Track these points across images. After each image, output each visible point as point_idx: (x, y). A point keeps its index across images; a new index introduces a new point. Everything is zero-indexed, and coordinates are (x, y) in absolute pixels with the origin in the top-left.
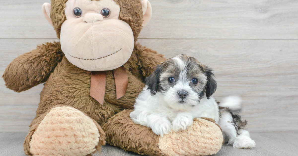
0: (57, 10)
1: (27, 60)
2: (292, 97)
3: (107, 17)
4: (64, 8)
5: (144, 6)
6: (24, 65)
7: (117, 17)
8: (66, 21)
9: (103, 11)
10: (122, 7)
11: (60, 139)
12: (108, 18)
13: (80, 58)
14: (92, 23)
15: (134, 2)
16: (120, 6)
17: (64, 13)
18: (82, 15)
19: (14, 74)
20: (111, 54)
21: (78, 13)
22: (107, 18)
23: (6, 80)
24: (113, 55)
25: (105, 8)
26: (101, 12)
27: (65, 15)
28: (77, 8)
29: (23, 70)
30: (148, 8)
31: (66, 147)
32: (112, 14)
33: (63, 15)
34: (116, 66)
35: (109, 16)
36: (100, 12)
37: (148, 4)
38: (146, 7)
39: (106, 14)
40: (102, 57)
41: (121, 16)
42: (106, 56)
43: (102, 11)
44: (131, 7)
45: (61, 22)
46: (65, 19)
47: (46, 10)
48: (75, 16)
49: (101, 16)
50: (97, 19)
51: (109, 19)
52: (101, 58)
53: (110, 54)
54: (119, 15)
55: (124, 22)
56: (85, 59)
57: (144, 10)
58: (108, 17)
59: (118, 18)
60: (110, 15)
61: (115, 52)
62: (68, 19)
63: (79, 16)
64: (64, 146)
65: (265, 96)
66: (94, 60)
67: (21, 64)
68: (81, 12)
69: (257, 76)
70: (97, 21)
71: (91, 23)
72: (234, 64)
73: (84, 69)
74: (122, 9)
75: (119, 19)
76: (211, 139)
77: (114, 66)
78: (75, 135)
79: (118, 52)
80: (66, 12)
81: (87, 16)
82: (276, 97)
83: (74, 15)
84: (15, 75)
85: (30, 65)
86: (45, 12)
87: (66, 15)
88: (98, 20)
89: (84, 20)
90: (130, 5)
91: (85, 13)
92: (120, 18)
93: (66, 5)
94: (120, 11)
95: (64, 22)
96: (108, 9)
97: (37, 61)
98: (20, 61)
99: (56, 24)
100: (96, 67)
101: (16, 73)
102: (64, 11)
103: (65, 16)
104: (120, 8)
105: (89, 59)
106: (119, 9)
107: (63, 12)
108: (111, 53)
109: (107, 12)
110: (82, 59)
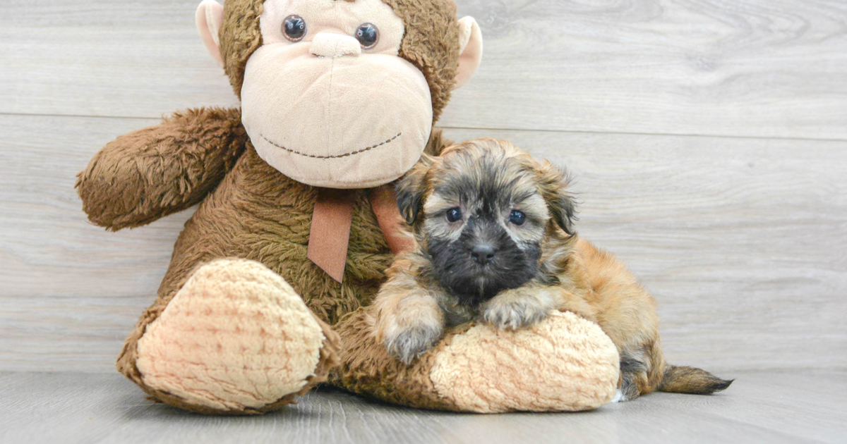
0: (240, 17)
1: (146, 147)
2: (781, 283)
3: (369, 47)
4: (259, 16)
5: (462, 32)
6: (137, 159)
7: (395, 49)
8: (260, 49)
9: (361, 32)
10: (411, 25)
11: (222, 338)
12: (371, 50)
13: (291, 151)
14: (333, 58)
15: (440, 17)
16: (405, 21)
17: (258, 28)
18: (306, 37)
19: (106, 180)
20: (374, 147)
21: (294, 30)
22: (368, 51)
23: (84, 196)
24: (377, 147)
25: (366, 24)
26: (356, 34)
27: (260, 33)
28: (293, 17)
29: (133, 171)
30: (471, 38)
31: (233, 359)
32: (382, 42)
33: (255, 34)
34: (384, 178)
35: (374, 46)
36: (353, 32)
37: (472, 27)
38: (468, 36)
39: (368, 38)
40: (350, 153)
41: (403, 49)
42: (361, 151)
43: (357, 31)
44: (431, 27)
45: (248, 51)
46: (261, 43)
47: (207, 18)
48: (286, 38)
49: (356, 45)
50: (347, 49)
51: (374, 53)
52: (347, 155)
53: (371, 146)
54: (401, 46)
55: (411, 65)
56: (304, 155)
57: (463, 43)
58: (371, 48)
59: (398, 53)
60: (377, 43)
61: (384, 141)
62: (269, 44)
63: (296, 39)
64: (230, 356)
65: (715, 281)
66: (328, 157)
67: (129, 156)
68: (304, 28)
69: (693, 229)
70: (345, 55)
71: (329, 60)
72: (636, 197)
73: (297, 180)
74: (409, 32)
75: (398, 56)
76: (580, 363)
77: (379, 179)
78: (263, 331)
79: (393, 141)
80: (262, 26)
81: (318, 39)
82: (741, 282)
83: (285, 34)
84: (110, 184)
85: (151, 161)
86: (205, 24)
87: (262, 32)
88: (347, 53)
89: (312, 50)
90: (429, 22)
91: (314, 33)
92: (401, 54)
93: (263, 7)
94: (405, 35)
95: (255, 52)
96: (374, 26)
97: (173, 154)
98: (127, 150)
99: (234, 56)
100: (330, 178)
101: (111, 179)
102: (258, 23)
103: (261, 36)
104: (405, 29)
105: (317, 155)
106: (402, 32)
107: (254, 25)
108: (374, 144)
109: (371, 35)
110: (298, 153)
